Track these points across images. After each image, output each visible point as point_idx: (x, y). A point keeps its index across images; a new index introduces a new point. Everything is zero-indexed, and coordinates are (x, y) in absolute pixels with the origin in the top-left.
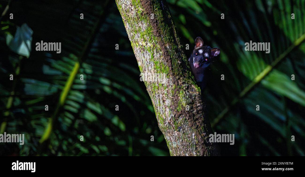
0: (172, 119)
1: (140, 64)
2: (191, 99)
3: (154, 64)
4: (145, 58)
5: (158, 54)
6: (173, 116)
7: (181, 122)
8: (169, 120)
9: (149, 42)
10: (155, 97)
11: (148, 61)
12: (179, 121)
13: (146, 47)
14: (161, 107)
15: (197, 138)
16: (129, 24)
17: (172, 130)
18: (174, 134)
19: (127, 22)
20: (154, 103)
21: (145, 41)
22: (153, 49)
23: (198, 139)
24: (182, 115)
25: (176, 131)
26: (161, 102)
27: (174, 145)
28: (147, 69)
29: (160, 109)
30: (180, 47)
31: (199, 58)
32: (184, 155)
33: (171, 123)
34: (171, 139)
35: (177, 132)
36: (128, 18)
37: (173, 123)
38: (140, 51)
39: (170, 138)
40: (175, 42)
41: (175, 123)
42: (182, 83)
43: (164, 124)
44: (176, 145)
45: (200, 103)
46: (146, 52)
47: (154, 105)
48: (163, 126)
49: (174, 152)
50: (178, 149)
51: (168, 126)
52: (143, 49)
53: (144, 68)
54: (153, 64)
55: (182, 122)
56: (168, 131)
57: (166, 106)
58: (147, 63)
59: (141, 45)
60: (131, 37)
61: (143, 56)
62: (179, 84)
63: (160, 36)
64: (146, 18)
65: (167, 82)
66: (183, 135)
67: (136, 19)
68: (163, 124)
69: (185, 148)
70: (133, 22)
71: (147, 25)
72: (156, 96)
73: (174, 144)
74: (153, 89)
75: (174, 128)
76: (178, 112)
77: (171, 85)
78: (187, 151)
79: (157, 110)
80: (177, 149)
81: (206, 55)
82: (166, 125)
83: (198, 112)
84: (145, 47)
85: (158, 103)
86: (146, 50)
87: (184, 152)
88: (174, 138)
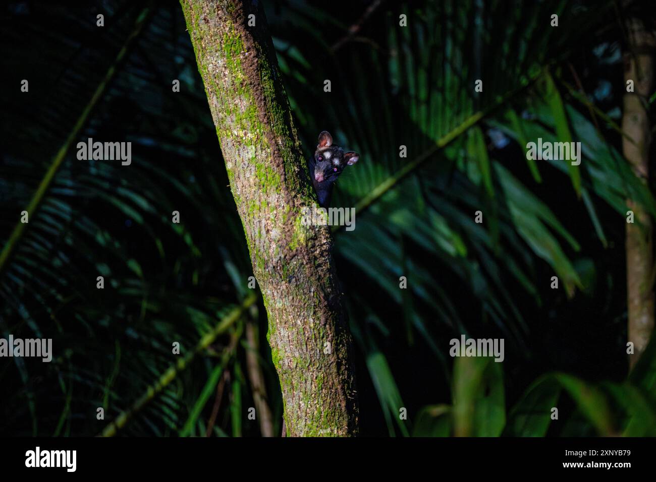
0: (279, 261)
1: (229, 166)
2: (314, 232)
3: (256, 168)
4: (241, 158)
5: (264, 152)
6: (283, 256)
7: (293, 268)
8: (274, 263)
9: (249, 131)
10: (253, 223)
11: (246, 163)
12: (291, 267)
13: (244, 138)
14: (261, 240)
15: (318, 296)
16: (217, 98)
17: (277, 279)
18: (281, 286)
19: (213, 95)
20: (249, 233)
21: (243, 128)
22: (256, 143)
23: (320, 297)
24: (298, 256)
25: (284, 282)
26: (264, 232)
27: (279, 305)
28: (242, 176)
29: (260, 243)
30: (297, 143)
31: (323, 165)
32: (293, 321)
33: (277, 267)
34: (273, 295)
35: (286, 283)
36: (217, 88)
37: (280, 269)
38: (233, 145)
39: (273, 293)
40: (291, 136)
41: (284, 269)
42: (300, 205)
43: (265, 268)
44: (281, 305)
45: (327, 238)
46: (244, 148)
47: (250, 235)
48: (262, 272)
49: (278, 315)
50: (284, 312)
51: (270, 273)
52: (239, 142)
53: (237, 174)
54: (253, 169)
55: (296, 268)
56: (270, 280)
57: (271, 240)
58: (244, 166)
59: (235, 135)
60: (218, 120)
61: (237, 153)
62: (296, 206)
63: (268, 123)
64: (248, 91)
65: (276, 200)
66: (295, 289)
67: (230, 90)
68: (263, 268)
69: (297, 311)
70: (226, 95)
71: (248, 104)
72: (255, 222)
73: (278, 303)
74: (250, 209)
75: (281, 277)
76: (291, 251)
77: (283, 205)
78: (300, 316)
79: (255, 244)
80: (282, 311)
81: (336, 162)
82: (269, 271)
83: (322, 255)
84: (242, 138)
85: (257, 234)
86: (244, 143)
87: (293, 317)
88: (280, 293)
